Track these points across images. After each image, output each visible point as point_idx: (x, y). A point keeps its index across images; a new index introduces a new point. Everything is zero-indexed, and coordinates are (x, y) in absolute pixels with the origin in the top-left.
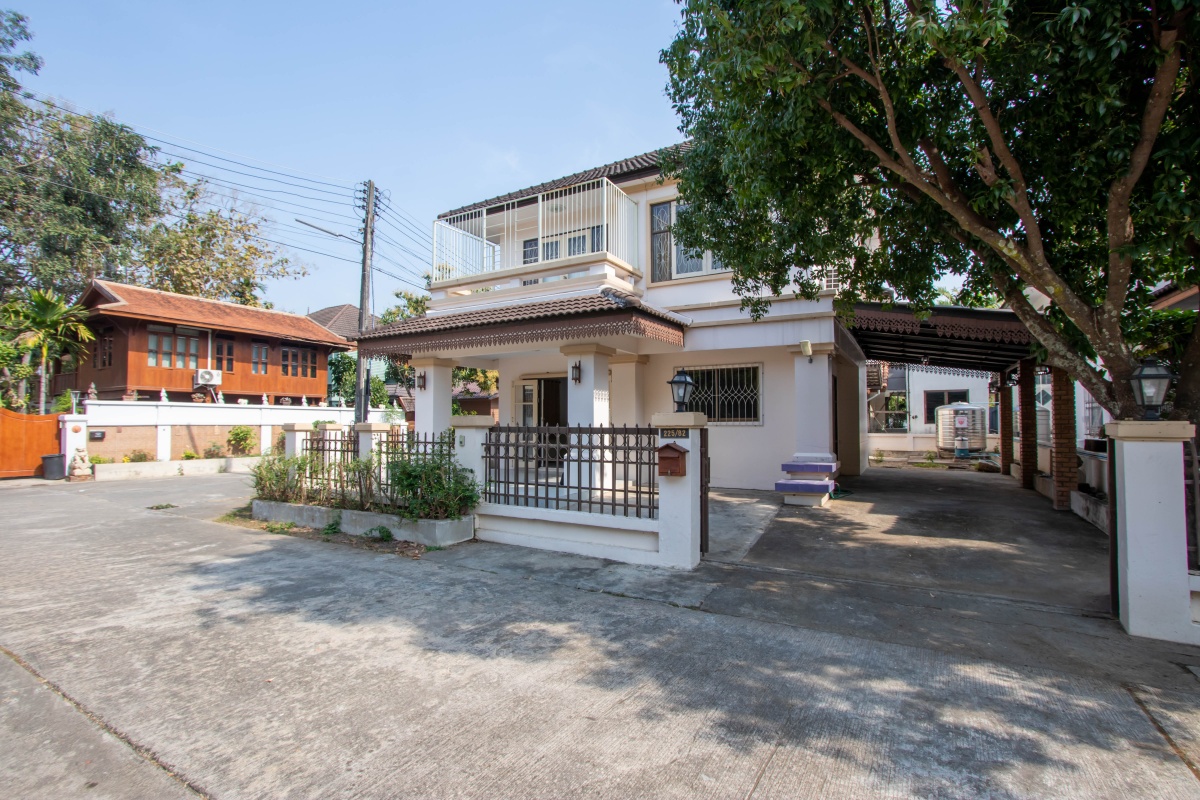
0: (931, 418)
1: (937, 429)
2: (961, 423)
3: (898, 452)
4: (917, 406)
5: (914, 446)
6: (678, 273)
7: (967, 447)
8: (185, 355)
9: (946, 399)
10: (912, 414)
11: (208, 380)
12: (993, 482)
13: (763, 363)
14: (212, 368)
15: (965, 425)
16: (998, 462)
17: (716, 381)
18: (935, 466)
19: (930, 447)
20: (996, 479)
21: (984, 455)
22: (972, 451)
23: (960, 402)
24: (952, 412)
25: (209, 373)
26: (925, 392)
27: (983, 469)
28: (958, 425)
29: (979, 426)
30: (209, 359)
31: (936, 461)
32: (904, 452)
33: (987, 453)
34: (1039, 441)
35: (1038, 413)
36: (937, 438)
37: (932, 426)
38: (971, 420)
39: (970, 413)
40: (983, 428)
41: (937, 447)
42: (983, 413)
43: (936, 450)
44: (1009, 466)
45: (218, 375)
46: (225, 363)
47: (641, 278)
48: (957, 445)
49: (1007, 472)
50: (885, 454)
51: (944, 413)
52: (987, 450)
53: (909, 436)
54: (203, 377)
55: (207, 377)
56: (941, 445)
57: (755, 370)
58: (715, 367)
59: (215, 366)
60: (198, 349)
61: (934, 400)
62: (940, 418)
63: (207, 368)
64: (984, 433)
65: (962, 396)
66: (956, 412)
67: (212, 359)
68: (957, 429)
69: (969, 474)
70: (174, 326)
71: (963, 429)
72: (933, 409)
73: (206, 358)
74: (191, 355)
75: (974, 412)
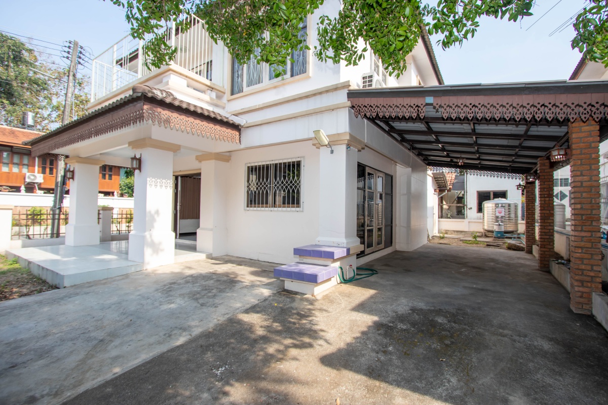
0: (480, 209)
1: (483, 216)
2: (500, 213)
3: (457, 232)
4: (471, 200)
5: (469, 227)
6: (248, 86)
7: (503, 230)
8: (20, 164)
9: (492, 196)
10: (469, 207)
11: (34, 180)
12: (516, 261)
13: (303, 157)
14: (38, 173)
15: (503, 214)
16: (523, 242)
17: (272, 172)
18: (477, 243)
19: (478, 228)
20: (519, 258)
21: (516, 236)
22: (506, 232)
23: (500, 199)
24: (494, 205)
25: (34, 176)
26: (477, 191)
27: (511, 248)
28: (498, 214)
29: (513, 215)
30: (36, 167)
31: (478, 239)
32: (462, 232)
33: (519, 234)
34: (556, 228)
35: (555, 207)
36: (483, 222)
37: (481, 214)
38: (507, 211)
39: (507, 205)
40: (516, 216)
41: (484, 229)
42: (516, 206)
43: (482, 231)
44: (532, 247)
45: (40, 177)
46: (48, 170)
47: (224, 93)
48: (496, 228)
49: (530, 252)
50: (449, 233)
51: (488, 205)
52: (519, 232)
53: (466, 221)
54: (29, 178)
55: (32, 177)
56: (486, 228)
57: (299, 164)
58: (271, 163)
59: (41, 171)
60: (29, 161)
61: (483, 197)
62: (485, 209)
63: (34, 172)
64: (517, 220)
65: (503, 195)
66: (497, 205)
67: (39, 167)
68: (497, 217)
69: (501, 253)
70: (12, 147)
71: (502, 217)
72: (482, 203)
73: (34, 166)
74: (24, 165)
75: (509, 205)
